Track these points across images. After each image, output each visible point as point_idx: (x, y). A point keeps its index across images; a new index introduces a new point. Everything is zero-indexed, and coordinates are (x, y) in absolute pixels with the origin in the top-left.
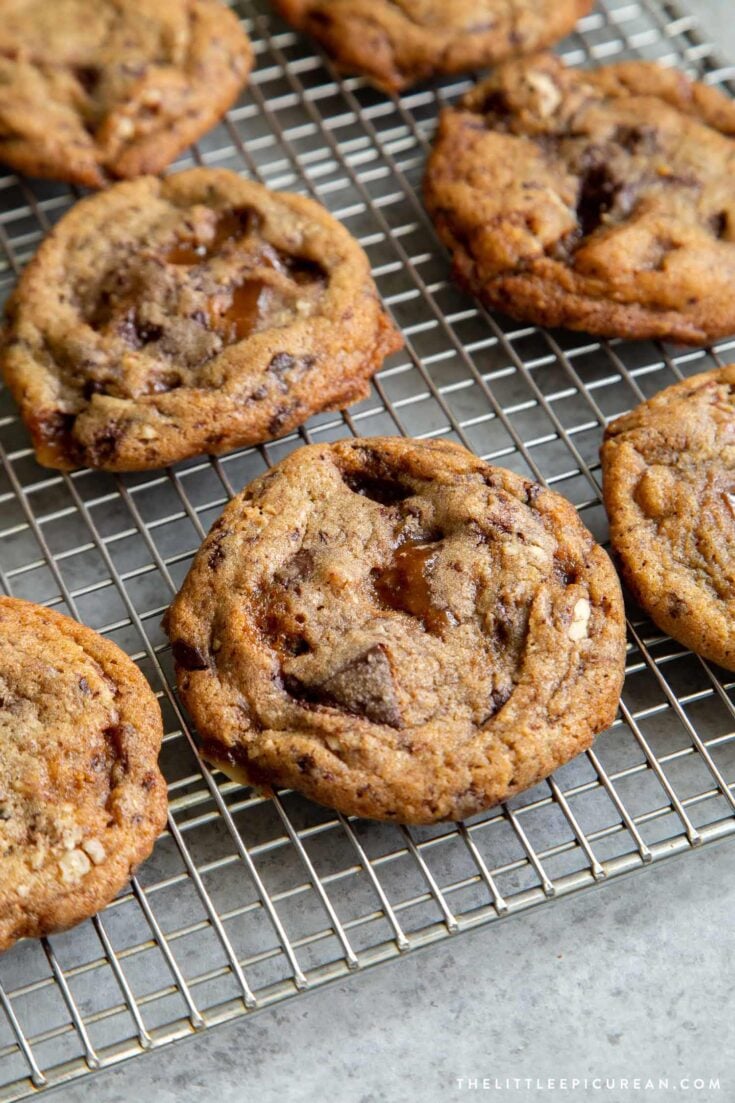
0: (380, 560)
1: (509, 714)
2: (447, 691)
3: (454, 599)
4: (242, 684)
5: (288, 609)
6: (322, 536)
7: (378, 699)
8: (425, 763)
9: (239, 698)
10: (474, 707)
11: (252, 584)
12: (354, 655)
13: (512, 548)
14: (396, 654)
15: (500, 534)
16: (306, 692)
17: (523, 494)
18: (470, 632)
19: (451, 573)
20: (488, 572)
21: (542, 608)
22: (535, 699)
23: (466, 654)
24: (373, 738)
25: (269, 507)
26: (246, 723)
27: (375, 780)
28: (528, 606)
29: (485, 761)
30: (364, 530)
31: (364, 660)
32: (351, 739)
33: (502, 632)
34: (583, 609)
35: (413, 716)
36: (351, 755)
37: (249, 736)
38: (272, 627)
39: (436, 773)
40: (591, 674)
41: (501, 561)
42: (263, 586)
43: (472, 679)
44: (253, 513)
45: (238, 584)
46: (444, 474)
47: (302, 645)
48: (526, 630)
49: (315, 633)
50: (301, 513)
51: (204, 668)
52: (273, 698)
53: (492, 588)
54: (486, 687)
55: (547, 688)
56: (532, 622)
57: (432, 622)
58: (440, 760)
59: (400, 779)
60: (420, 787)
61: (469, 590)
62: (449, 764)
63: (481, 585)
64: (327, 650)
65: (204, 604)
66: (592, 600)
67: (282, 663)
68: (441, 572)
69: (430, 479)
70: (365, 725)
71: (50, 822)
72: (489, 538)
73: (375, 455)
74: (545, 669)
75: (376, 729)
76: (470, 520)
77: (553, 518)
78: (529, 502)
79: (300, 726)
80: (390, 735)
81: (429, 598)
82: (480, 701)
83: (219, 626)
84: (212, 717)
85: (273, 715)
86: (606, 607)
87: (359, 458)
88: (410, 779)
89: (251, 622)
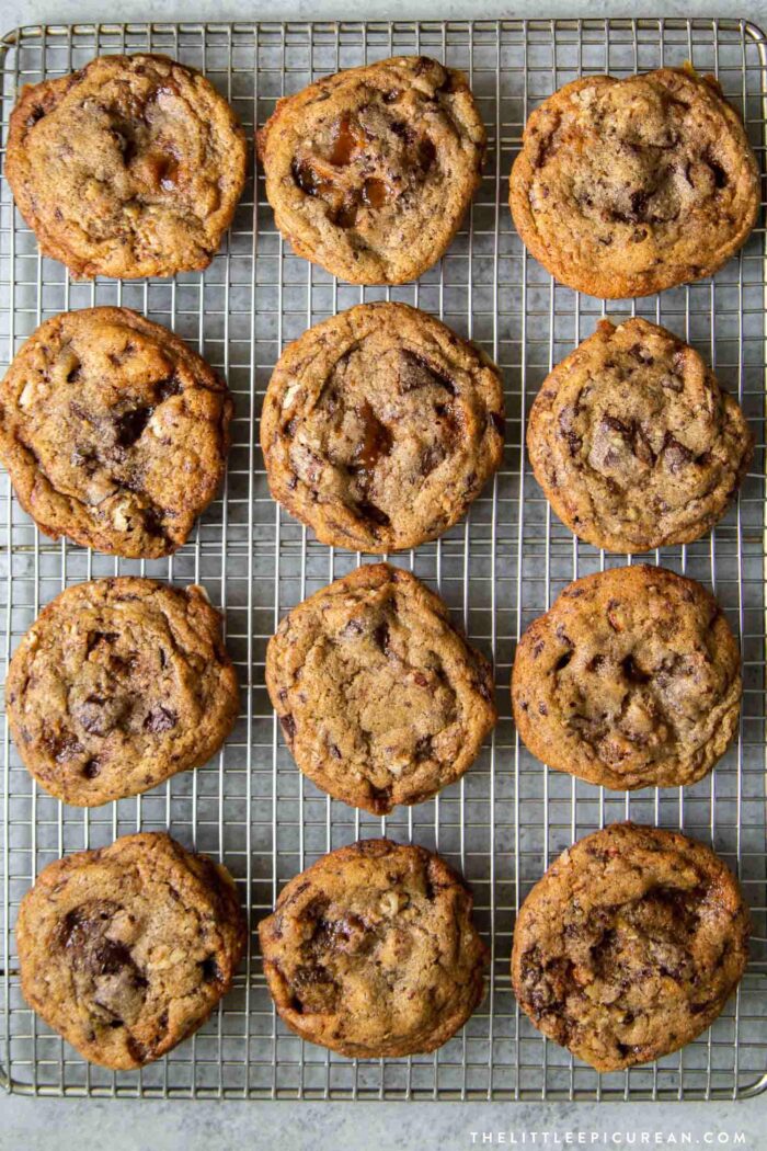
0: (386, 460)
1: (344, 346)
2: (371, 369)
3: (354, 421)
4: (475, 395)
5: (444, 431)
6: (412, 481)
7: (409, 364)
8: (393, 327)
9: (477, 389)
10: (359, 358)
11: (458, 454)
12: (417, 391)
13: (316, 444)
14: (395, 389)
15: (320, 454)
16: (443, 382)
17: (299, 483)
18: (351, 401)
19: (352, 437)
20: (332, 433)
21: (311, 400)
22: (328, 353)
23: (356, 389)
24: (416, 343)
25: (437, 505)
26: (478, 377)
27: (421, 324)
28: (317, 406)
29: (365, 318)
30: (390, 481)
31: (413, 387)
32: (429, 346)
33: (334, 397)
34: (289, 402)
35: (394, 354)
36: (429, 338)
37: (476, 370)
38: (454, 425)
39: (390, 319)
40: (295, 363)
41: (324, 440)
42: (452, 452)
43: (357, 371)
44: (447, 506)
45: (465, 457)
46: (339, 504)
47: (440, 410)
48: (322, 392)
49: (432, 415)
50: (421, 499)
51: (492, 413)
52: (460, 384)
53: (333, 423)
54: (350, 367)
55: (321, 356)
56: (318, 394)
57: (368, 412)
58: (386, 327)
59: (408, 321)
60: (400, 314)
61: (346, 426)
62: (383, 322)
63: (338, 428)
64: (429, 401)
65: (483, 454)
66: (280, 410)
67: (452, 402)
68: (357, 439)
69: (345, 505)
70: (420, 351)
71: (592, 115)
72: (326, 455)
73: (372, 531)
74: (318, 368)
75: (414, 348)
76: (334, 466)
77: (287, 468)
78: (297, 479)
79: (451, 365)
80: (406, 345)
81: (367, 427)
82: (356, 360)
83: (480, 434)
84: (494, 382)
85: (463, 375)
86: (275, 403)
87: (381, 531)
88: (404, 319)
89: (464, 428)
